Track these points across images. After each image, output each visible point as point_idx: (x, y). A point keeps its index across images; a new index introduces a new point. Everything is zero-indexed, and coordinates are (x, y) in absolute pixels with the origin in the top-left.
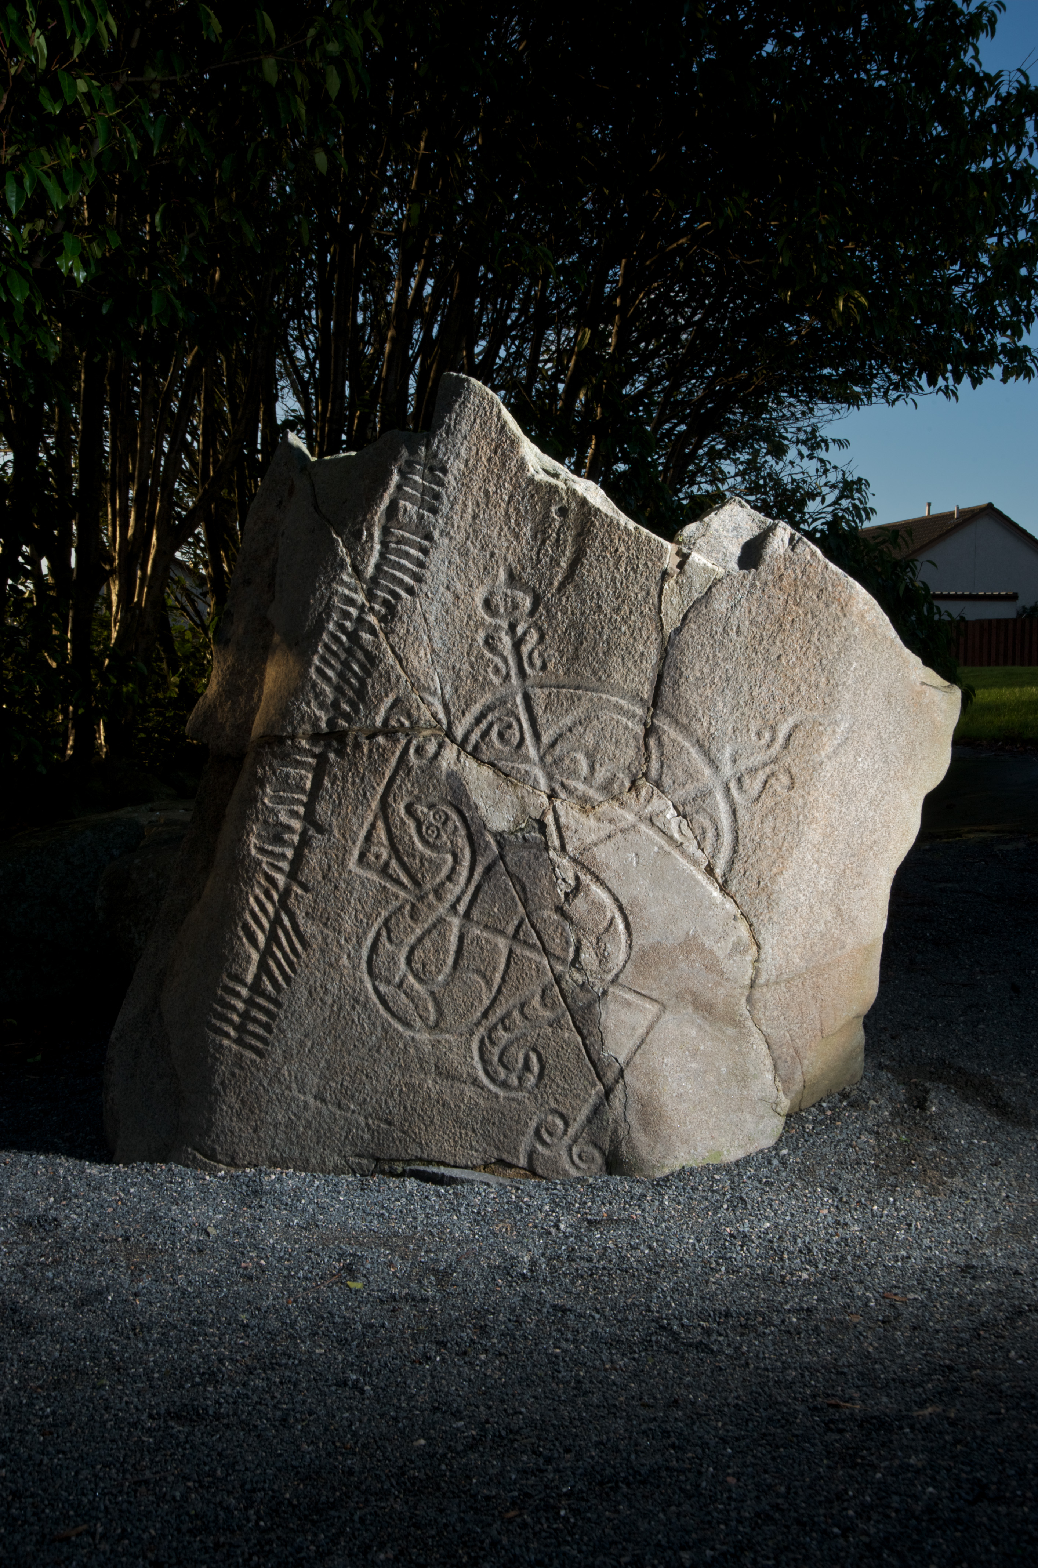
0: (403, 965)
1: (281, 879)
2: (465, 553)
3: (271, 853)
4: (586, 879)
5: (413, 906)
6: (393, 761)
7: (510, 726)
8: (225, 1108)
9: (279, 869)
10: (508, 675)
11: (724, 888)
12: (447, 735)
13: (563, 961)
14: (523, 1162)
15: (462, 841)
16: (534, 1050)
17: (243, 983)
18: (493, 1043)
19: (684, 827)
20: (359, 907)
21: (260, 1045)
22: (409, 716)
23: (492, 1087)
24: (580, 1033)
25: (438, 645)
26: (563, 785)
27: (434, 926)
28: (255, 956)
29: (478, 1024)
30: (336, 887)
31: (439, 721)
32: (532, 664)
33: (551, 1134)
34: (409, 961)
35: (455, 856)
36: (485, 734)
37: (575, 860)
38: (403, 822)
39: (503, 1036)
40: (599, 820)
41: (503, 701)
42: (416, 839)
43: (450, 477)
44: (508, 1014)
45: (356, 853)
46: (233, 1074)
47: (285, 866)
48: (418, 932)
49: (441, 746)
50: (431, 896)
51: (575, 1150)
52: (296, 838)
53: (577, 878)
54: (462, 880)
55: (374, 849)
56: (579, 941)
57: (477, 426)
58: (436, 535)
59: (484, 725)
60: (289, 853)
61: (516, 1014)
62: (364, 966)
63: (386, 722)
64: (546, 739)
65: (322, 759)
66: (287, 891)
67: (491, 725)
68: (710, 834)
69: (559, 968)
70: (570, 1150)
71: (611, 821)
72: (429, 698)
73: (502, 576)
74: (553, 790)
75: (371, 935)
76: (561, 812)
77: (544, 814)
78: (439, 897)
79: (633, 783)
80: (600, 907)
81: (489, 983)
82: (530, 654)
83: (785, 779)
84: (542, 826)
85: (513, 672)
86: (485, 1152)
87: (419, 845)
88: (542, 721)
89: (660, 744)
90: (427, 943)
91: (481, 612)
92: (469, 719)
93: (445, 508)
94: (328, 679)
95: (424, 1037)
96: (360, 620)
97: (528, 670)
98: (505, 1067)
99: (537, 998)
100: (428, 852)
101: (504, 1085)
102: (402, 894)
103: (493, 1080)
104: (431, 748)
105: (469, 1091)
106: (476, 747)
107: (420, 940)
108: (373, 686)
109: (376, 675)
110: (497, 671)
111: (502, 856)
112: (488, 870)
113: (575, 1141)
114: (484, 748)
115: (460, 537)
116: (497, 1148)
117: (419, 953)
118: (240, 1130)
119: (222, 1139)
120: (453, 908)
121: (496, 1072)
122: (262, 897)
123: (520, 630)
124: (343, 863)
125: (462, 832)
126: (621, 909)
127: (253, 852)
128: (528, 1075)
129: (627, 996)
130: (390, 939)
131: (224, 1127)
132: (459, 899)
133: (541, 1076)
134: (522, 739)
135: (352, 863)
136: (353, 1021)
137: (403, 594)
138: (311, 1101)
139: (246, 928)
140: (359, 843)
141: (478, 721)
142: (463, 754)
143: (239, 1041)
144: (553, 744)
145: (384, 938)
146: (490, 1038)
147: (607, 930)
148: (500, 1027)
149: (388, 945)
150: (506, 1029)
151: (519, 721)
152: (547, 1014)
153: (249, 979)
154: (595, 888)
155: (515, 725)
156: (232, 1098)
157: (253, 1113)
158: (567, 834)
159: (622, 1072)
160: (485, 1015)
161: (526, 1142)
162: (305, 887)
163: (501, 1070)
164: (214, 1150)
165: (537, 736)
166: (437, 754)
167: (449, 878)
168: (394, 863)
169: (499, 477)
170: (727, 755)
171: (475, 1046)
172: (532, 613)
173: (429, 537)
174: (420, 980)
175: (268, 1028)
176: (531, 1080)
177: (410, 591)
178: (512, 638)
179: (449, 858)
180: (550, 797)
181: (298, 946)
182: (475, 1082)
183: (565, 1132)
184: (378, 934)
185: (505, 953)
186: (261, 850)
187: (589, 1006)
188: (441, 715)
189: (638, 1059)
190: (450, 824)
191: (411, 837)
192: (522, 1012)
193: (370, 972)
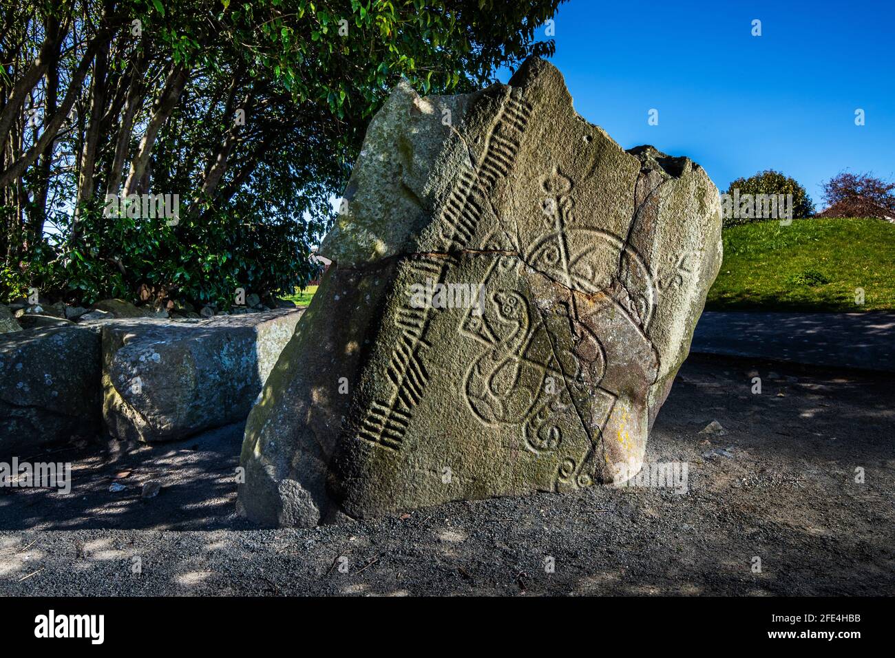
0: (487, 387)
1: (414, 340)
2: (535, 155)
3: (409, 324)
4: (586, 333)
5: (494, 351)
6: (489, 269)
7: (554, 251)
8: (370, 485)
9: (414, 334)
10: (554, 224)
11: (647, 335)
12: (519, 255)
13: (572, 377)
14: (552, 489)
15: (525, 315)
16: (557, 427)
17: (387, 406)
18: (534, 426)
19: (634, 306)
20: (462, 354)
21: (395, 442)
22: (500, 244)
23: (532, 450)
24: (581, 416)
25: (517, 204)
26: (579, 284)
27: (506, 363)
28: (396, 388)
29: (526, 416)
30: (449, 343)
31: (515, 248)
32: (568, 219)
33: (566, 472)
34: (490, 384)
35: (520, 323)
36: (540, 256)
37: (581, 324)
38: (491, 304)
39: (539, 421)
40: (594, 302)
41: (551, 238)
42: (499, 315)
43: (533, 112)
44: (543, 409)
45: (462, 323)
46: (377, 463)
47: (418, 332)
48: (496, 367)
49: (516, 262)
50: (505, 346)
51: (579, 478)
52: (425, 315)
53: (582, 333)
54: (523, 337)
55: (474, 320)
56: (581, 367)
57: (551, 87)
58: (521, 143)
59: (539, 251)
60: (421, 324)
61: (546, 408)
62: (463, 388)
63: (486, 247)
64: (572, 259)
65: (445, 268)
66: (418, 347)
67: (544, 250)
68: (644, 309)
69: (570, 381)
70: (576, 479)
71: (601, 302)
72: (510, 234)
73: (554, 170)
74: (573, 286)
75: (468, 370)
76: (577, 298)
77: (568, 299)
78: (510, 347)
79: (613, 283)
80: (592, 347)
81: (533, 394)
82: (567, 213)
83: (678, 281)
84: (567, 305)
85: (557, 223)
86: (531, 487)
87: (500, 317)
88: (571, 249)
89: (628, 263)
90: (501, 373)
91: (542, 189)
92: (532, 246)
93: (528, 131)
94: (452, 222)
95: (496, 426)
96: (474, 188)
97: (565, 222)
98: (541, 438)
99: (558, 399)
100: (504, 321)
101: (540, 449)
102: (488, 346)
103: (533, 446)
104: (511, 262)
105: (521, 454)
106: (535, 262)
107: (497, 372)
108: (480, 226)
109: (482, 220)
110: (549, 221)
111: (545, 323)
112: (537, 329)
113: (579, 473)
114: (539, 263)
115: (533, 147)
116: (537, 484)
117: (496, 380)
118: (380, 498)
119: (368, 505)
120: (517, 353)
121: (535, 442)
122: (401, 351)
123: (562, 200)
124: (453, 329)
125: (525, 308)
126: (602, 349)
127: (396, 324)
128: (553, 441)
129: (603, 393)
130: (480, 372)
131: (369, 497)
132: (520, 347)
133: (560, 440)
134: (560, 258)
135: (460, 329)
136: (456, 422)
137: (501, 175)
138: (427, 473)
139: (390, 372)
140: (464, 317)
141: (537, 248)
142: (527, 267)
143: (382, 442)
144: (575, 262)
145: (476, 372)
146: (532, 423)
147: (596, 359)
148: (538, 417)
149: (478, 376)
150: (541, 417)
151: (559, 249)
152: (564, 407)
153: (391, 402)
154: (591, 338)
155: (557, 252)
156: (375, 478)
157: (389, 485)
158: (579, 309)
159: (601, 433)
160: (530, 410)
161: (552, 478)
162: (429, 344)
163: (538, 440)
164: (362, 513)
165: (568, 258)
166: (514, 266)
167: (516, 335)
168: (484, 327)
169: (559, 116)
170: (656, 269)
171: (523, 429)
172: (569, 191)
173: (517, 144)
174: (496, 394)
175: (402, 432)
176: (554, 444)
177: (505, 174)
178: (558, 204)
179: (517, 323)
180: (571, 290)
181: (424, 379)
182: (523, 448)
183: (574, 468)
184: (473, 369)
185: (543, 375)
186: (402, 323)
187: (585, 401)
188: (517, 244)
189: (608, 425)
190: (519, 305)
191: (496, 313)
192: (550, 407)
193: (468, 393)
